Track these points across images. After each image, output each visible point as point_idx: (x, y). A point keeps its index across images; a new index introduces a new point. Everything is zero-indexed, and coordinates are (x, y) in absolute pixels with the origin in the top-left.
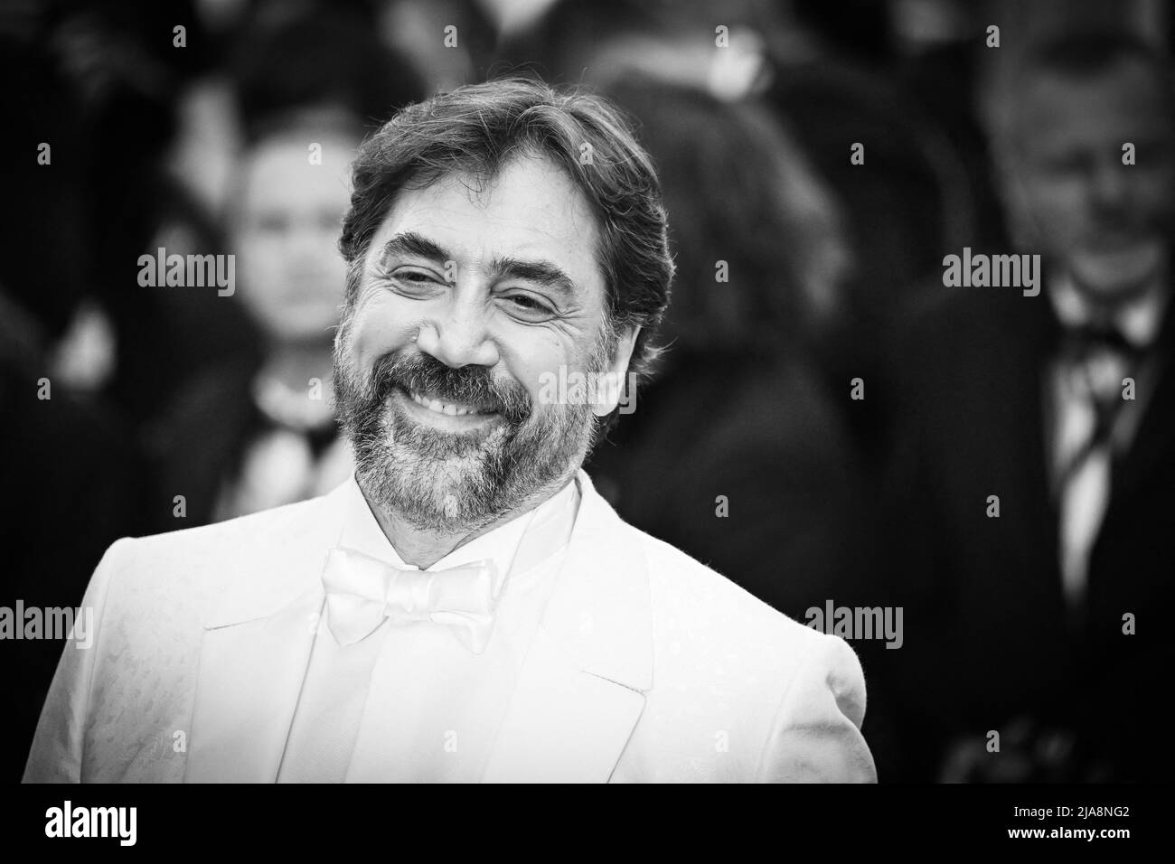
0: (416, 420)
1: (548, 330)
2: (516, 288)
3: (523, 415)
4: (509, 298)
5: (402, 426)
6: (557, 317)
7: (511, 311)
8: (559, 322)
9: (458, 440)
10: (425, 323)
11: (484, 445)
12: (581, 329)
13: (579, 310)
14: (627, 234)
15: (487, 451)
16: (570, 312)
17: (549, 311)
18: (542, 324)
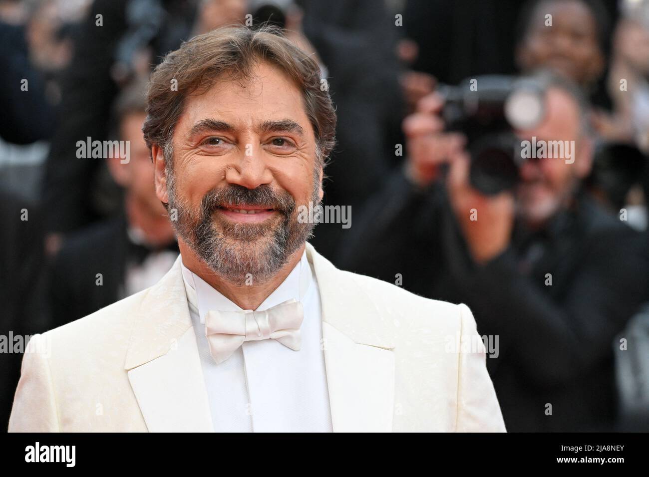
0: (235, 221)
1: (295, 158)
2: (273, 137)
3: (291, 208)
4: (269, 143)
5: (227, 229)
6: (298, 149)
7: (274, 150)
8: (299, 152)
9: (261, 226)
10: (228, 167)
11: (273, 227)
12: (309, 154)
13: (305, 144)
14: (317, 97)
15: (276, 231)
16: (303, 145)
17: (294, 146)
18: (292, 155)
